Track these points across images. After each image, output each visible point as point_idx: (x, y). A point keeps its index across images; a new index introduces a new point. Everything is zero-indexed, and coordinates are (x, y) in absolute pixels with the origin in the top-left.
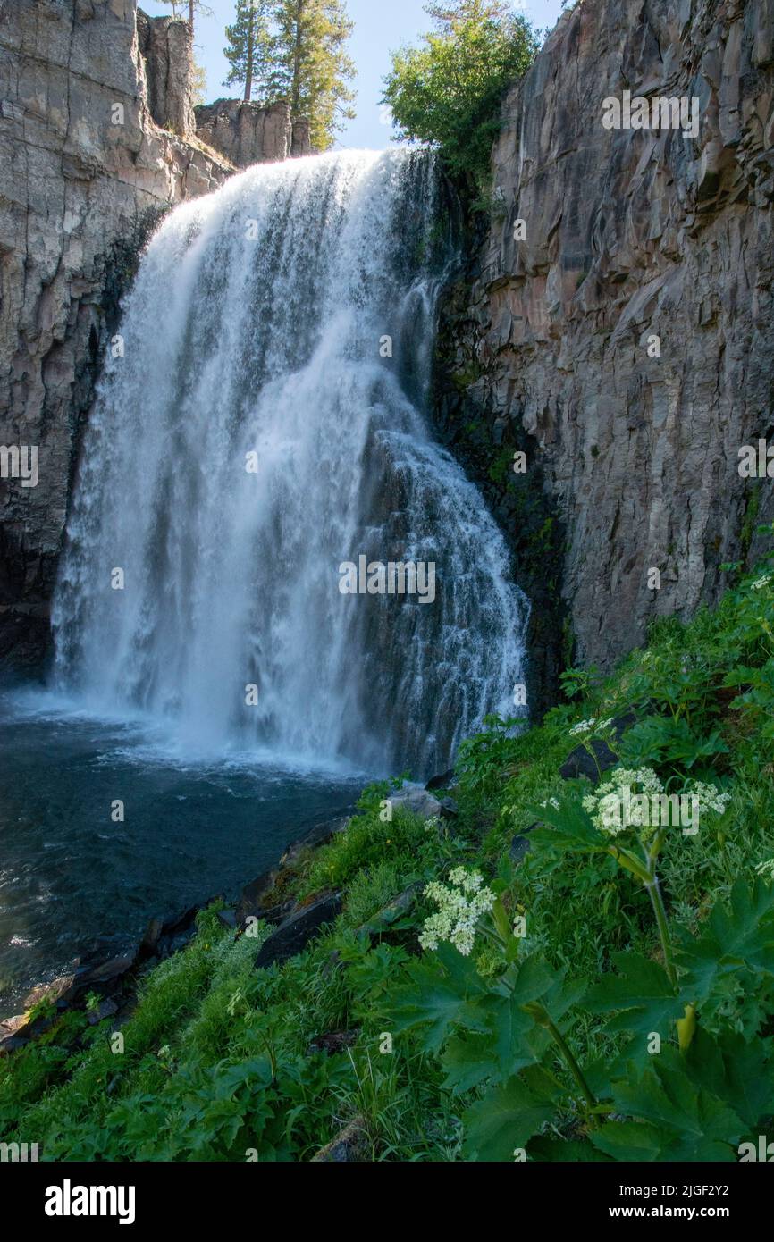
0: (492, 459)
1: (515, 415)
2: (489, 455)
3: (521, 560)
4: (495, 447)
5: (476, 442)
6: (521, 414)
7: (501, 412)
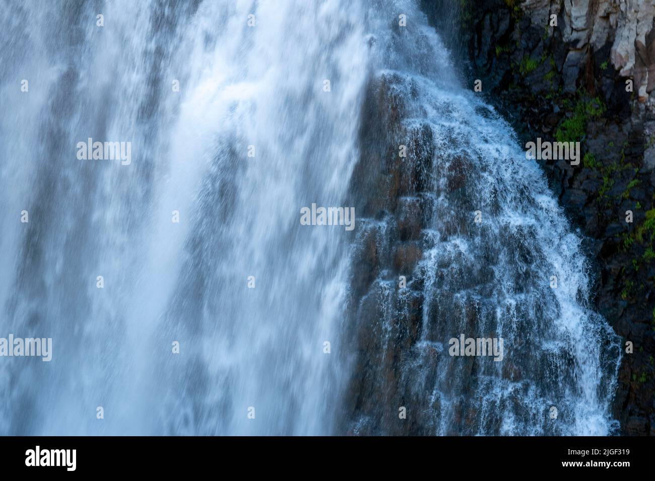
0: (561, 115)
1: (599, 46)
2: (557, 109)
3: (606, 275)
4: (565, 96)
5: (535, 88)
6: (609, 44)
7: (577, 41)
